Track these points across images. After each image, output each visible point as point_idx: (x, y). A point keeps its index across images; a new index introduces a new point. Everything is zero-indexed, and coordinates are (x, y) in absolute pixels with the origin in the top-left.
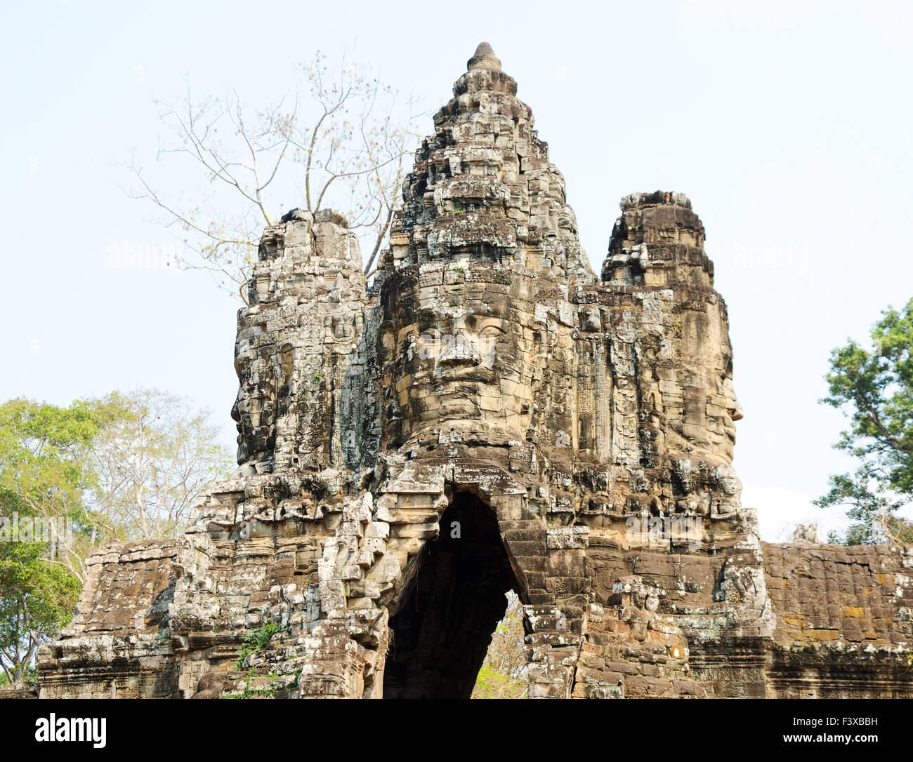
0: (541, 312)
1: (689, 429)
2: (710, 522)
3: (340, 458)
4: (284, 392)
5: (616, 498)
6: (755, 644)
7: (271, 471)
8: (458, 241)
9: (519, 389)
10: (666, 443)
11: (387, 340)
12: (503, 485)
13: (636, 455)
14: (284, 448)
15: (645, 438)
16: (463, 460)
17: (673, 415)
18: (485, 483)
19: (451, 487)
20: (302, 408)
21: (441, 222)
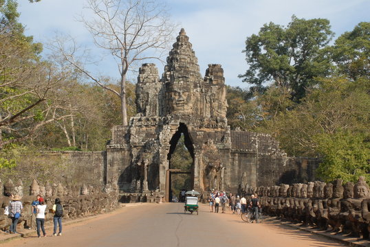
0: (195, 90)
1: (219, 111)
2: (222, 128)
3: (158, 114)
4: (147, 101)
5: (206, 123)
6: (228, 149)
7: (145, 115)
8: (180, 76)
9: (191, 105)
10: (215, 114)
11: (167, 94)
12: (189, 123)
13: (209, 116)
14: (148, 112)
15: (211, 112)
16: (182, 118)
17: (216, 109)
18: (186, 123)
19: (181, 124)
20: (150, 105)
21: (177, 71)
